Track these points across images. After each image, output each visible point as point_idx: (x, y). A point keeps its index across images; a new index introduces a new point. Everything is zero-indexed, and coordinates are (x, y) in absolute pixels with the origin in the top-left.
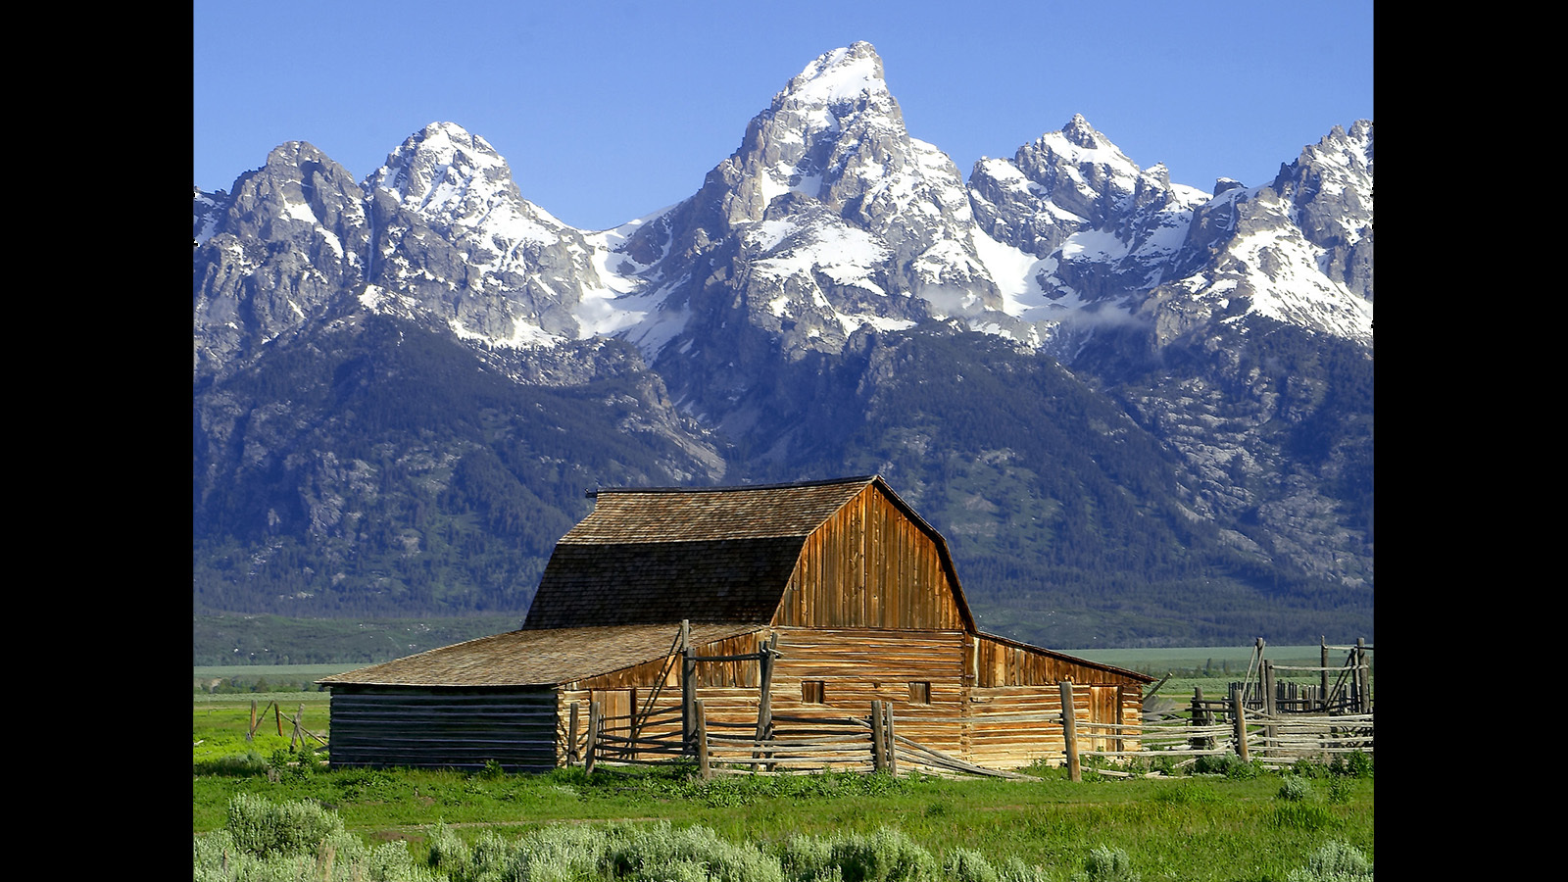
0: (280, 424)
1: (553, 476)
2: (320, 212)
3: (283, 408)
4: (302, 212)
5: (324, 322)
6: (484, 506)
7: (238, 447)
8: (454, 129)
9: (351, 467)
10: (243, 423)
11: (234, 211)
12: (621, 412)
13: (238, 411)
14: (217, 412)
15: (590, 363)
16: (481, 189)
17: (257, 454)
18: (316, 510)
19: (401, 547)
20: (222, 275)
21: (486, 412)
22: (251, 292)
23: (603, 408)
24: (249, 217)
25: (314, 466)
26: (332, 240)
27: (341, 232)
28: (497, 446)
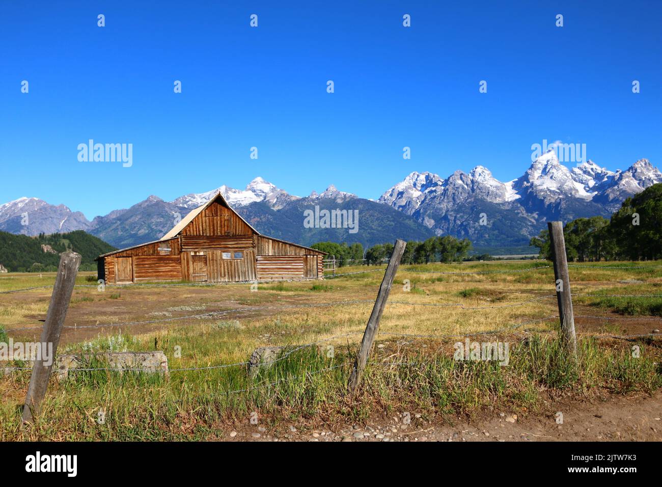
0: (462, 217)
1: (509, 224)
2: (463, 182)
3: (461, 214)
4: (460, 182)
5: (467, 200)
6: (499, 230)
7: (455, 221)
8: (481, 167)
9: (475, 224)
10: (455, 217)
11: (449, 182)
12: (518, 213)
13: (454, 215)
14: (451, 215)
15: (511, 205)
16: (487, 177)
17: (459, 223)
18: (470, 231)
19: (485, 237)
20: (449, 193)
21: (497, 214)
22: (454, 195)
23: (515, 213)
24: (451, 183)
25: (469, 224)
26: (466, 186)
27: (467, 185)
28: (499, 219)
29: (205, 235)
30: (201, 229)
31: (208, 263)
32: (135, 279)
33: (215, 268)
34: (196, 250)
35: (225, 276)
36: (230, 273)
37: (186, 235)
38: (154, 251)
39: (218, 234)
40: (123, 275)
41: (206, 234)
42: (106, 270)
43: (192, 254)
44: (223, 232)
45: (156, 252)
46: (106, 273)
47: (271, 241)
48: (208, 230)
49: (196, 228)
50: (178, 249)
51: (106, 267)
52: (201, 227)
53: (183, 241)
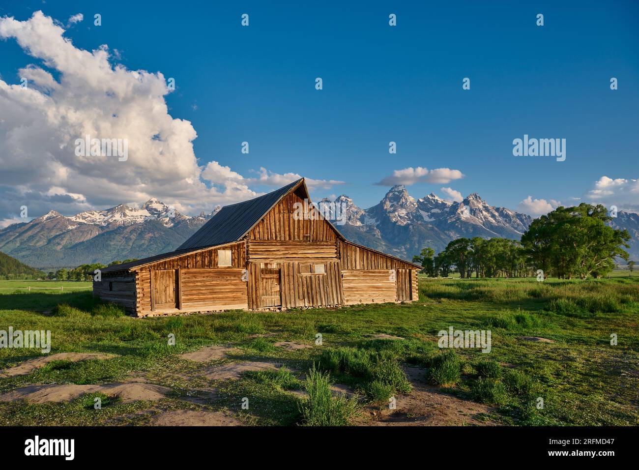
29: (278, 239)
30: (273, 231)
31: (282, 279)
32: (183, 304)
33: (292, 287)
34: (267, 261)
35: (304, 298)
36: (310, 296)
37: (255, 239)
38: (210, 262)
39: (294, 237)
40: (163, 298)
41: (280, 237)
42: (138, 291)
43: (262, 266)
44: (301, 236)
45: (213, 263)
46: (138, 296)
47: (358, 249)
48: (282, 232)
49: (267, 229)
50: (244, 259)
51: (137, 286)
52: (273, 227)
53: (250, 247)
